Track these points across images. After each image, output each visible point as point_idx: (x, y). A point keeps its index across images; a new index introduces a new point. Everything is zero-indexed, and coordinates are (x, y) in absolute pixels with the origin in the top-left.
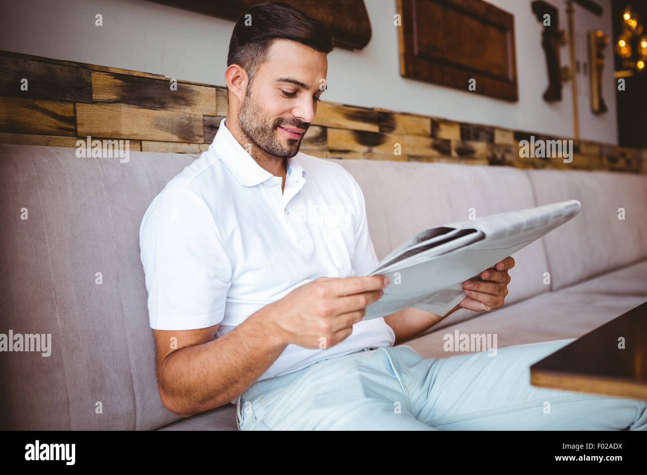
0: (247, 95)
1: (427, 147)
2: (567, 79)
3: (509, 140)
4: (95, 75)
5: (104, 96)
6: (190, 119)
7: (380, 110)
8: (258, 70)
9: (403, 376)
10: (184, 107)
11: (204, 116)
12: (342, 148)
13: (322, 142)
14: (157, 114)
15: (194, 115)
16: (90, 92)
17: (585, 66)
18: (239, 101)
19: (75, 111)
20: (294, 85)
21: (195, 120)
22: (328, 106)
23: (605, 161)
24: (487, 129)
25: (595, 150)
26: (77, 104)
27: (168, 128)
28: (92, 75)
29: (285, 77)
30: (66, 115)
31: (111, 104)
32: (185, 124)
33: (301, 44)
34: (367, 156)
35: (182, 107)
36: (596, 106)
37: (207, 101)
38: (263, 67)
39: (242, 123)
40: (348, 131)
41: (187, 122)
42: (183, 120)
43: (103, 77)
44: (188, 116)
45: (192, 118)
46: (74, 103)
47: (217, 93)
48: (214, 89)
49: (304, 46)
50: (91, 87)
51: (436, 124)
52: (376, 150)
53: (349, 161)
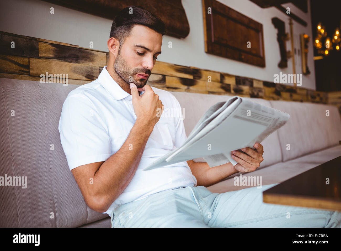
0: (118, 54)
1: (218, 87)
2: (290, 57)
3: (261, 86)
4: (40, 44)
5: (46, 55)
6: (92, 68)
7: (193, 68)
8: (125, 40)
9: (200, 202)
10: (89, 62)
11: (100, 67)
12: (174, 86)
13: (163, 83)
14: (74, 65)
15: (94, 66)
16: (38, 53)
17: (299, 51)
18: (115, 57)
19: (29, 62)
20: (143, 49)
21: (95, 69)
22: (166, 65)
23: (309, 98)
24: (249, 80)
25: (304, 92)
26: (30, 58)
27: (80, 73)
28: (39, 44)
29: (139, 44)
30: (24, 64)
31: (49, 59)
32: (90, 71)
33: (149, 28)
34: (186, 91)
35: (88, 62)
36: (305, 71)
37: (102, 60)
38: (128, 39)
39: (115, 68)
40: (177, 78)
41: (90, 70)
42: (88, 69)
43: (45, 45)
44: (91, 67)
45: (93, 68)
46: (29, 58)
47: (107, 56)
48: (105, 54)
49: (150, 29)
50: (38, 50)
51: (223, 76)
52: (191, 88)
53: (177, 93)
